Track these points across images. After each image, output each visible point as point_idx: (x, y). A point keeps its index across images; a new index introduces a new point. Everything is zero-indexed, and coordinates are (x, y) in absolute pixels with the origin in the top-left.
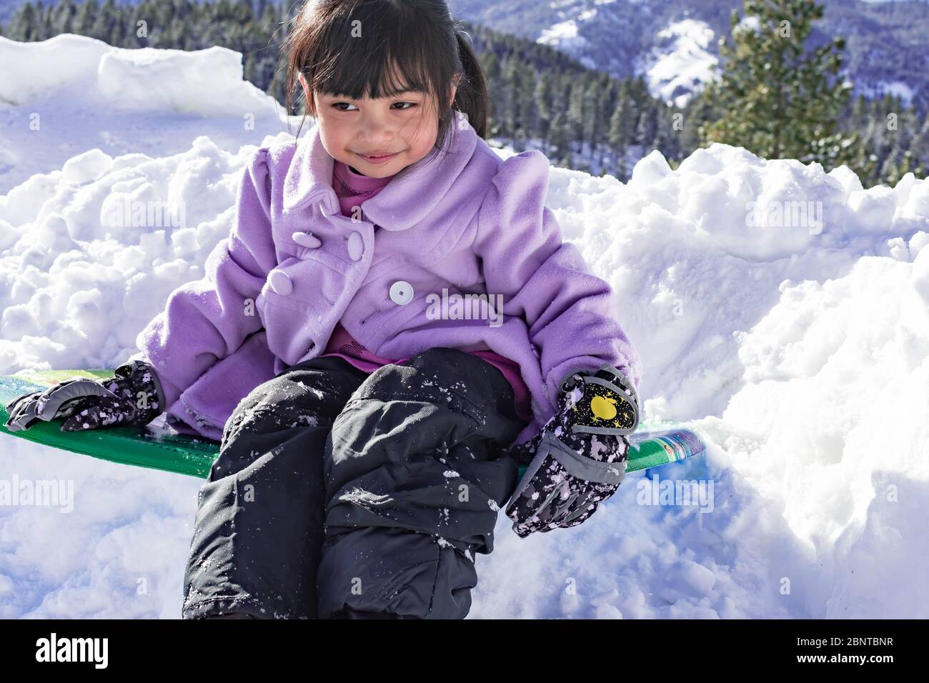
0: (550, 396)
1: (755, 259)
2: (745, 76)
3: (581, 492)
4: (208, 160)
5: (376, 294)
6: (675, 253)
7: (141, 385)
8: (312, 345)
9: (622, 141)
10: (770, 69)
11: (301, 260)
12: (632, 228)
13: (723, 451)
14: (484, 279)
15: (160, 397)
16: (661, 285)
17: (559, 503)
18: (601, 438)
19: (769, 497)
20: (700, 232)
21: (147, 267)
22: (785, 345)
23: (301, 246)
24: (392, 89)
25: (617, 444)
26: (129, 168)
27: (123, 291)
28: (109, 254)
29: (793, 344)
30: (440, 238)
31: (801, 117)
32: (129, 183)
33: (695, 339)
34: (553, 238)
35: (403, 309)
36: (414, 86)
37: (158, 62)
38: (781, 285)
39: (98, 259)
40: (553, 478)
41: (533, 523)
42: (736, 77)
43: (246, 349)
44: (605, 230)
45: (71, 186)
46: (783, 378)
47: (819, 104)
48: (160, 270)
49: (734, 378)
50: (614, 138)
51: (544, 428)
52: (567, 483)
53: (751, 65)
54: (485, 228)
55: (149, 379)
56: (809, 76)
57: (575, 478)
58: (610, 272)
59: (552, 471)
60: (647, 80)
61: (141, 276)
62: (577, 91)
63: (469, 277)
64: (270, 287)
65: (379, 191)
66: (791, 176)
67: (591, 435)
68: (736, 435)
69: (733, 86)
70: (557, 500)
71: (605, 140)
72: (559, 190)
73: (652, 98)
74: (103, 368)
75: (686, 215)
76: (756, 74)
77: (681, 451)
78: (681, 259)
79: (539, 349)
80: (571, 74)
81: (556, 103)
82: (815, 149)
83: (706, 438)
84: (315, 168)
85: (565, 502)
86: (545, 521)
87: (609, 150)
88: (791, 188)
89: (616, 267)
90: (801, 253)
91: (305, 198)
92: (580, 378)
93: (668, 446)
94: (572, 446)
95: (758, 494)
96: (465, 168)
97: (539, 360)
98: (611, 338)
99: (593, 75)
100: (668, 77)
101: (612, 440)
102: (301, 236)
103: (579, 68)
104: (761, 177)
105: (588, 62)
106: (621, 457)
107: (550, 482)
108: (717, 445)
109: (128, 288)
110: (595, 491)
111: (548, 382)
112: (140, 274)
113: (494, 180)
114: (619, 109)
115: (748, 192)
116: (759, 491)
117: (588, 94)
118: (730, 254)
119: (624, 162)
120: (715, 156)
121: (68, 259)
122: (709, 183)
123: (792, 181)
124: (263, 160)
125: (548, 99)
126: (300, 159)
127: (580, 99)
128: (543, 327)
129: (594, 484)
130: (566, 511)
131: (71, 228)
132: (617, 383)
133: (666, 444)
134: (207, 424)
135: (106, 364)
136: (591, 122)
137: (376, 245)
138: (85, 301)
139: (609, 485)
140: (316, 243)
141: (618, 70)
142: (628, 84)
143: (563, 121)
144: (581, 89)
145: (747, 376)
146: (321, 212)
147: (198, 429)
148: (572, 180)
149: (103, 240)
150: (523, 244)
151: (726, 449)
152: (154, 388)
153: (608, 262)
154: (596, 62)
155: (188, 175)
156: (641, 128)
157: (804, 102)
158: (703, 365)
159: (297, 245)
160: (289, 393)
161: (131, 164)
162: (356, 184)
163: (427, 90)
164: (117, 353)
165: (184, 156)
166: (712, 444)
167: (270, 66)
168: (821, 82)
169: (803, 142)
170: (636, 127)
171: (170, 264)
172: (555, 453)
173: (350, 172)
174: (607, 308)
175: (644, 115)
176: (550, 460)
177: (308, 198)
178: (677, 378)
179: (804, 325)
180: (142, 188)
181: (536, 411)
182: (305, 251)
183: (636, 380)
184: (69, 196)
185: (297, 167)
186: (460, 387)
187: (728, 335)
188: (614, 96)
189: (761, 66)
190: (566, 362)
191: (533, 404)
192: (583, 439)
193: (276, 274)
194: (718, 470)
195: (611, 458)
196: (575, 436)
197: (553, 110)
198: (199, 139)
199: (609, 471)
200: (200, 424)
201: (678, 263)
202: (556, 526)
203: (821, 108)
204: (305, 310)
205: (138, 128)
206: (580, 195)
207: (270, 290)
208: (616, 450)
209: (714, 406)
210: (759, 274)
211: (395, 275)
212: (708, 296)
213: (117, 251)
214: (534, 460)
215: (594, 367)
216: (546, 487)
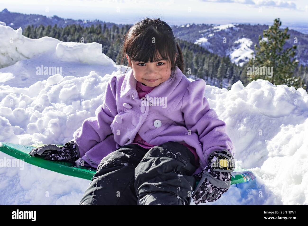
0: (206, 159)
1: (272, 117)
2: (263, 57)
3: (216, 191)
4: (94, 78)
5: (149, 124)
6: (246, 114)
7: (72, 149)
8: (129, 140)
9: (221, 77)
10: (271, 55)
11: (125, 112)
12: (232, 105)
13: (261, 179)
14: (184, 120)
15: (78, 153)
16: (241, 124)
17: (209, 194)
18: (223, 173)
19: (277, 195)
20: (254, 107)
21: (74, 112)
22: (282, 145)
23: (126, 108)
24: (157, 59)
25: (228, 175)
26: (69, 80)
27: (66, 119)
28: (62, 108)
29: (285, 145)
30: (170, 107)
31: (281, 71)
32: (69, 85)
33: (252, 142)
34: (207, 107)
35: (158, 129)
36: (164, 58)
37: (75, 46)
38: (281, 126)
39: (58, 109)
40: (207, 186)
41: (200, 200)
42: (260, 57)
43: (107, 140)
44: (223, 106)
45: (50, 85)
46: (281, 156)
47: (287, 67)
48: (78, 113)
49: (265, 155)
50: (218, 76)
51: (204, 169)
52: (212, 188)
53: (265, 53)
54: (185, 104)
55: (75, 147)
56: (284, 58)
57: (214, 186)
58: (225, 119)
59: (207, 184)
60: (230, 57)
61: (72, 115)
62: (207, 60)
63: (179, 119)
64: (115, 121)
65: (151, 91)
66: (285, 91)
67: (220, 172)
68: (266, 174)
69: (259, 60)
70: (208, 193)
71: (216, 76)
72: (208, 92)
73: (232, 63)
74: (59, 144)
75: (250, 101)
76: (267, 56)
77: (248, 178)
78: (248, 116)
79: (202, 144)
80: (205, 54)
81: (200, 64)
82: (286, 82)
83: (256, 175)
84: (131, 83)
85: (211, 194)
86: (204, 200)
87: (217, 80)
88: (285, 94)
89: (226, 118)
90: (288, 115)
91: (127, 93)
92: (216, 153)
93: (244, 177)
94: (213, 176)
95: (273, 193)
96: (178, 84)
97: (202, 147)
98: (226, 140)
99: (212, 55)
100: (237, 56)
101: (226, 174)
102: (126, 104)
103: (208, 53)
104: (275, 90)
105: (210, 50)
106: (229, 179)
107: (206, 187)
108: (260, 177)
109: (68, 119)
110: (221, 190)
111: (205, 154)
112: (72, 114)
113: (188, 88)
114: (221, 66)
115: (270, 95)
116: (274, 192)
117: (210, 61)
118: (264, 115)
119: (222, 83)
120: (259, 83)
121: (49, 109)
122: (258, 92)
123: (285, 92)
124: (114, 80)
125: (197, 62)
126: (126, 80)
127: (208, 62)
128: (203, 136)
129: (220, 188)
130: (211, 197)
131: (49, 98)
132: (228, 155)
133: (243, 176)
134: (93, 163)
135: (60, 143)
136: (211, 70)
137: (149, 108)
138: (54, 122)
139: (225, 189)
140: (130, 107)
141: (221, 54)
142: (224, 58)
143: (202, 69)
144: (208, 59)
145: (269, 155)
146: (132, 97)
147: (90, 164)
148: (212, 89)
149: (60, 103)
150: (197, 109)
151: (262, 178)
152: (76, 150)
153: (224, 116)
154: (213, 51)
155: (88, 83)
156: (228, 73)
157: (283, 66)
158: (255, 151)
159: (124, 107)
160: (118, 156)
161: (69, 79)
162: (143, 88)
163: (168, 60)
164: (64, 140)
165: (86, 77)
166: (258, 176)
167: (107, 48)
168: (288, 60)
169: (282, 79)
170: (226, 72)
171: (81, 112)
172: (208, 178)
173: (142, 84)
174: (224, 130)
175: (229, 69)
176: (206, 180)
177: (129, 93)
178: (246, 155)
179: (289, 139)
180: (73, 87)
181: (201, 164)
182: (127, 109)
183: (234, 154)
184: (49, 88)
185: (125, 83)
186: (179, 153)
187: (263, 141)
188: (219, 62)
189: (268, 54)
190: (211, 148)
191: (200, 161)
192: (217, 173)
193: (117, 117)
194: (260, 185)
195: (226, 180)
196: (214, 172)
197: (199, 66)
198: (92, 72)
199: (225, 184)
200: (91, 163)
201: (247, 117)
202: (207, 201)
203: (288, 68)
204: (126, 129)
205: (68, 67)
206: (215, 94)
207: (115, 122)
208: (228, 177)
209: (258, 164)
210: (274, 122)
211: (156, 118)
212: (257, 128)
213: (64, 107)
214: (201, 180)
215: (220, 150)
216: (205, 189)
